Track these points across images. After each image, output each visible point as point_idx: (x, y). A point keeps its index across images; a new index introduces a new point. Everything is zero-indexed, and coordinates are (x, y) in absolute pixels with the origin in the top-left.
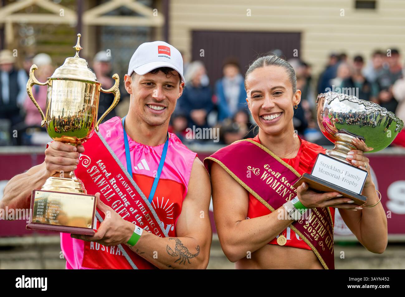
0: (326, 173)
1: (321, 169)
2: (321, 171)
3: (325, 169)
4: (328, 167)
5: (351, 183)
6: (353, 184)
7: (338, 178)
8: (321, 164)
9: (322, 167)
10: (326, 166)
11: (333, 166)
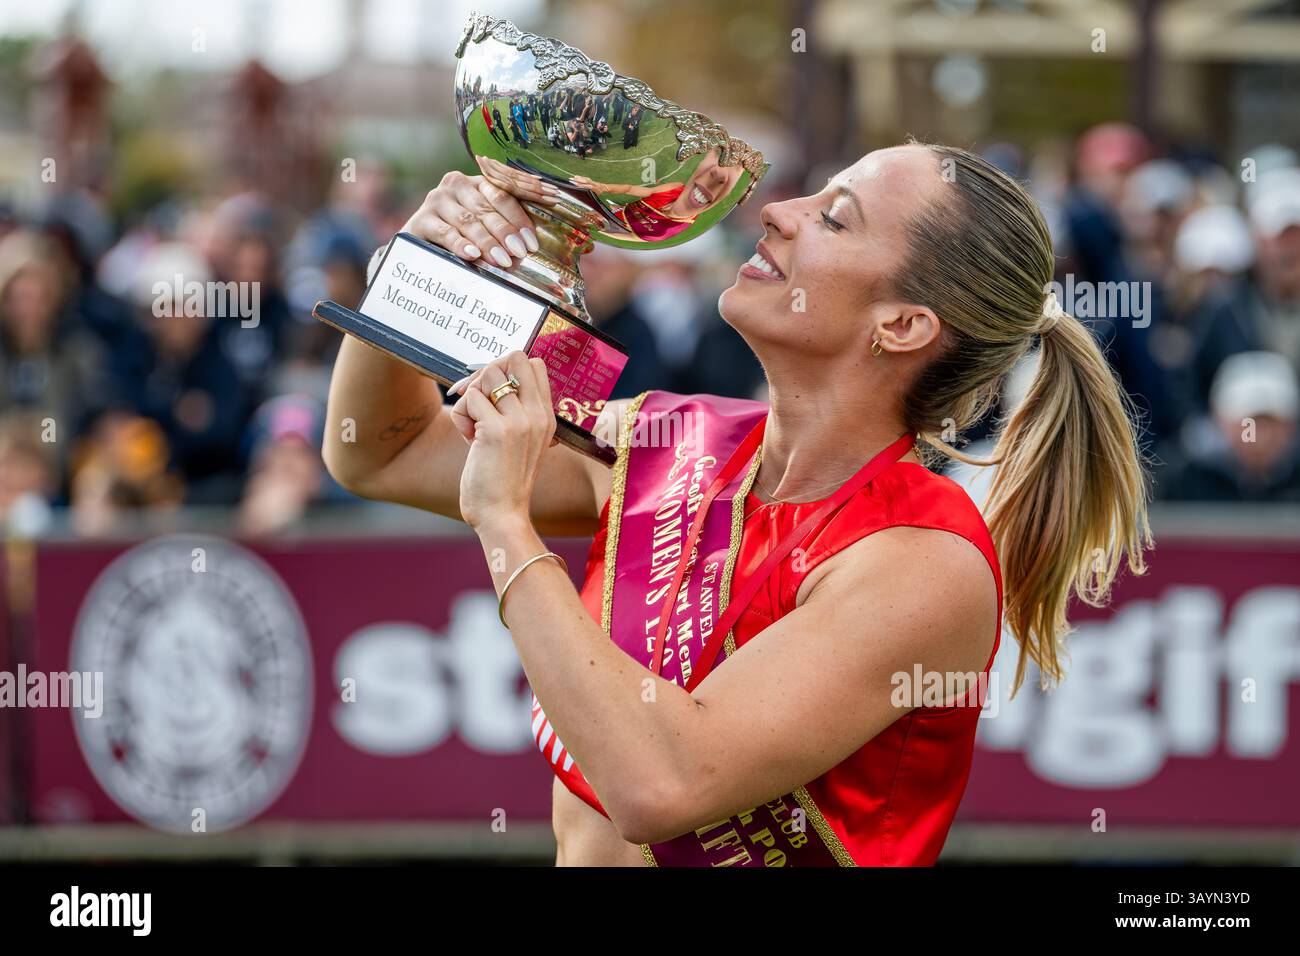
0: (409, 303)
1: (393, 291)
2: (392, 296)
3: (409, 291)
4: (417, 283)
5: (485, 341)
6: (492, 349)
7: (442, 323)
8: (397, 273)
9: (397, 284)
10: (413, 279)
11: (435, 281)
